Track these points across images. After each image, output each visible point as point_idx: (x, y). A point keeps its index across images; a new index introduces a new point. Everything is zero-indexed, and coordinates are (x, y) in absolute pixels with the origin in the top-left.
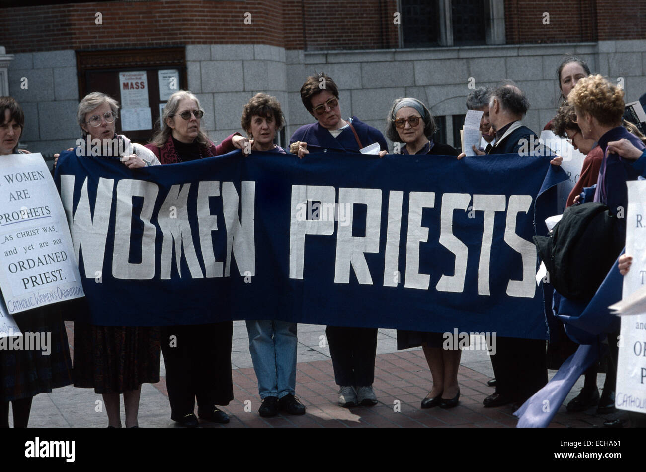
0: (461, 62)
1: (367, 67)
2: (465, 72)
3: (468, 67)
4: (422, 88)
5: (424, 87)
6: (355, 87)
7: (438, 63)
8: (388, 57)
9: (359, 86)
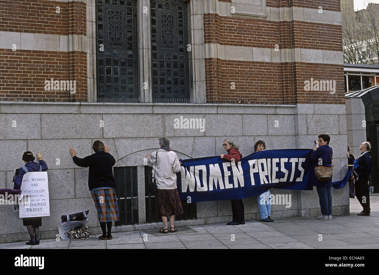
0: (155, 117)
1: (47, 118)
2: (160, 126)
3: (164, 122)
4: (112, 140)
5: (113, 139)
6: (33, 137)
7: (130, 117)
8: (74, 110)
9: (37, 136)
